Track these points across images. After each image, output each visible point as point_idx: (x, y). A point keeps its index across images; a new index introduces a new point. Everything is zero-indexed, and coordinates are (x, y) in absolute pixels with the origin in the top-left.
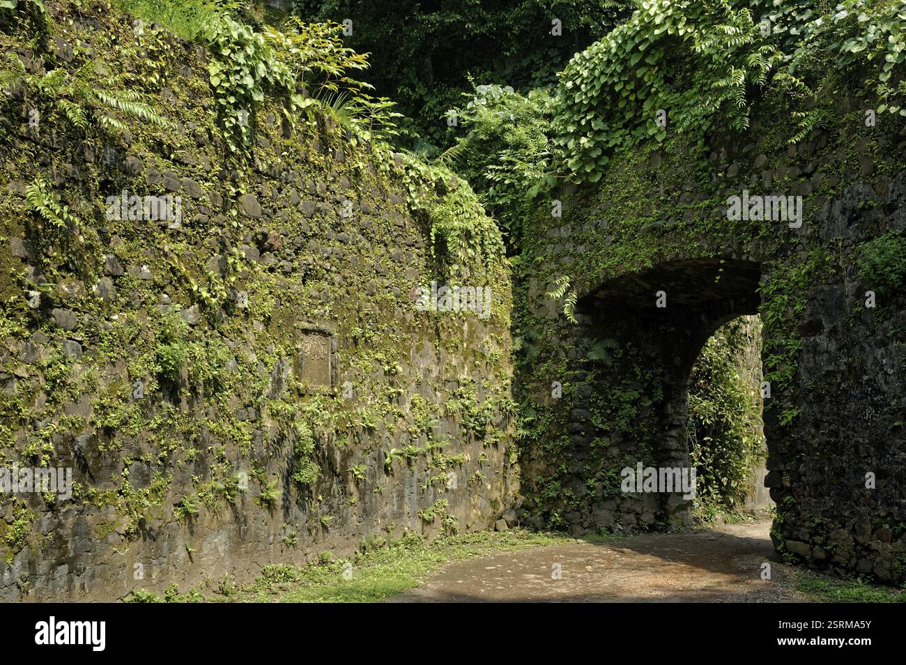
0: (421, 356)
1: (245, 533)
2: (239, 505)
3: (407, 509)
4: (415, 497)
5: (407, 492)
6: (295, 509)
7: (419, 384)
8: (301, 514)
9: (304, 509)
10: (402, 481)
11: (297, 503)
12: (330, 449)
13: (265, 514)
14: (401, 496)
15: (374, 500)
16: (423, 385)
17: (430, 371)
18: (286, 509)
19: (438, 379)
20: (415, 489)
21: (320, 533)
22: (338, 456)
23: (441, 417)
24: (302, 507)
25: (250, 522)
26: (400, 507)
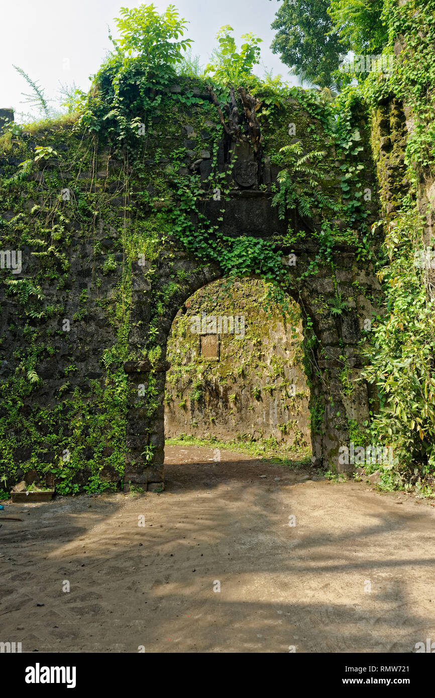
0: (275, 332)
1: (174, 418)
2: (172, 407)
3: (271, 422)
4: (276, 416)
5: (271, 412)
6: (197, 412)
7: (275, 347)
8: (200, 414)
9: (202, 412)
10: (268, 405)
11: (198, 409)
12: (217, 386)
13: (183, 411)
14: (268, 414)
15: (248, 414)
16: (277, 348)
17: (281, 339)
18: (193, 411)
19: (287, 343)
20: (275, 411)
21: (212, 425)
22: (221, 389)
23: (290, 366)
24: (200, 411)
25: (177, 413)
26: (268, 420)
